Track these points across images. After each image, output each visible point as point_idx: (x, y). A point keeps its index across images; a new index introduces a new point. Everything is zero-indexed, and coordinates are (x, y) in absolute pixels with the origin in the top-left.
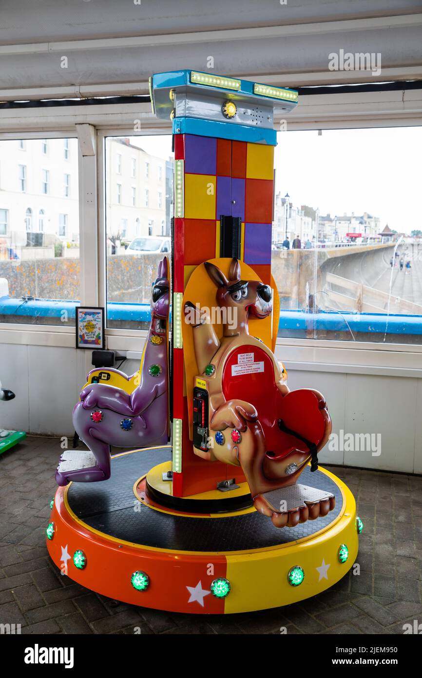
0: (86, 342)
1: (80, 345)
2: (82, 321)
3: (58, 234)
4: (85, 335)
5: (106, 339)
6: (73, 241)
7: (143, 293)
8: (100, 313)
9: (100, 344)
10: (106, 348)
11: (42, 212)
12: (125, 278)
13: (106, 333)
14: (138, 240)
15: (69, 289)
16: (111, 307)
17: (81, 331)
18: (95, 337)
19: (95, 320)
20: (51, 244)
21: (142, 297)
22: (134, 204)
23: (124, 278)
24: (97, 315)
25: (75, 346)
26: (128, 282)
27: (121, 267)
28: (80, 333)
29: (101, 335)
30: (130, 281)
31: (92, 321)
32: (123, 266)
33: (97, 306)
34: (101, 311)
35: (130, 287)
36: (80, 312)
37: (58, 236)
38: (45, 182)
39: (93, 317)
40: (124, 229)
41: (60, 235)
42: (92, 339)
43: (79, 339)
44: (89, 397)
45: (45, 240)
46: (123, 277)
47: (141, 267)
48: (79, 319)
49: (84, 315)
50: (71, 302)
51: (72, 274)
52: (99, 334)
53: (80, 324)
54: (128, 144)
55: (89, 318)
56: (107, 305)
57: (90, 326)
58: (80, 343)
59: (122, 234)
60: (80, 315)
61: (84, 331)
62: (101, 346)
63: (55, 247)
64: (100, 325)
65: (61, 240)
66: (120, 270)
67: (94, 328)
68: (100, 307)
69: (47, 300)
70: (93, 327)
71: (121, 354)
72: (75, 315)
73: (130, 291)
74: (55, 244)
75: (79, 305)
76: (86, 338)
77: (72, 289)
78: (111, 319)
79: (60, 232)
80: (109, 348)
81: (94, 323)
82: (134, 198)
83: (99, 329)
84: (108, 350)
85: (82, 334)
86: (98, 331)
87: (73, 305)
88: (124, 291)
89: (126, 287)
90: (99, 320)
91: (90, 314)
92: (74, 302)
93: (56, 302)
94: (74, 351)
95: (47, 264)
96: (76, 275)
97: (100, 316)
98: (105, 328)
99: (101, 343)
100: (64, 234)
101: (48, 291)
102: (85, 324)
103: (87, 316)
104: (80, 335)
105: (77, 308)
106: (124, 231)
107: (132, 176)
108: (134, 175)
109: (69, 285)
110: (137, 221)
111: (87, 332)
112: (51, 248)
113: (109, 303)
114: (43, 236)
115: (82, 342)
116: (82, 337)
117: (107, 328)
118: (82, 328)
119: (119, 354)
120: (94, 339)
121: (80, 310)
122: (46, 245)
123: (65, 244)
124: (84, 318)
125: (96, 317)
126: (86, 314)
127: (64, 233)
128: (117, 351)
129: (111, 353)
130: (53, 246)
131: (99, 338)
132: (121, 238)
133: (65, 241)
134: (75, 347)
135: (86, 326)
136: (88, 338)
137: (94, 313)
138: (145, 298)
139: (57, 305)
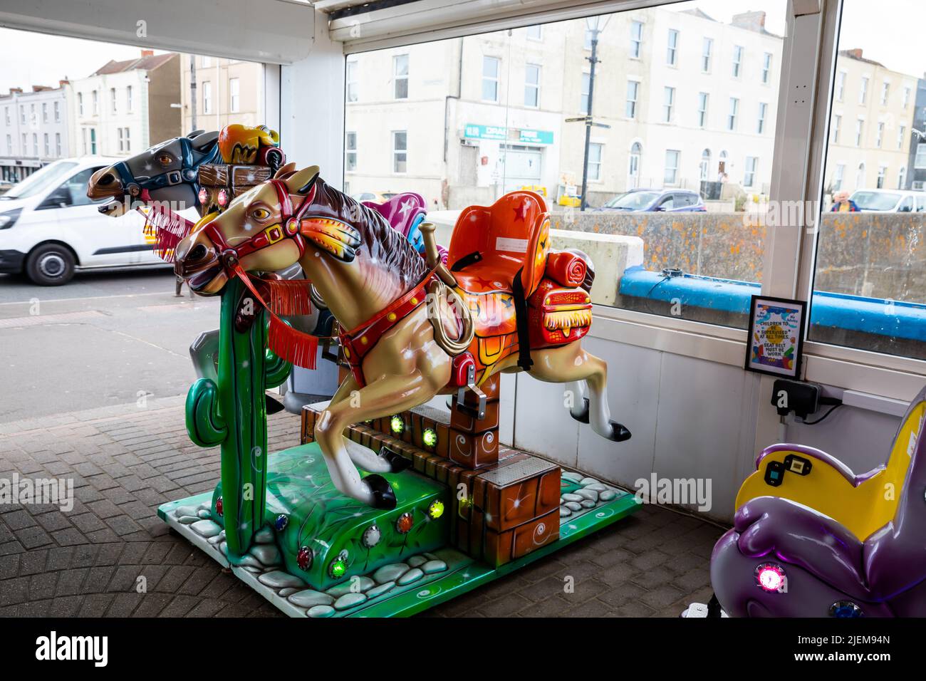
0: (763, 360)
1: (754, 365)
2: (762, 323)
3: (743, 183)
4: (764, 348)
5: (804, 360)
6: (763, 193)
7: (866, 274)
8: (797, 311)
9: (791, 369)
10: (802, 378)
11: (724, 154)
12: (839, 249)
13: (804, 350)
14: (860, 194)
15: (749, 259)
16: (820, 301)
17: (758, 340)
18: (782, 354)
19: (787, 324)
20: (731, 197)
21: (863, 280)
22: (858, 144)
23: (836, 248)
24: (792, 314)
25: (742, 364)
26: (843, 254)
27: (834, 232)
28: (755, 343)
29: (795, 353)
30: (845, 253)
31: (780, 324)
32: (836, 231)
33: (793, 298)
34: (799, 308)
35: (844, 262)
36: (760, 306)
37: (741, 186)
38: (732, 115)
39: (783, 318)
40: (839, 179)
41: (745, 186)
42: (776, 357)
43: (753, 353)
44: (757, 527)
45: (724, 192)
46: (834, 247)
47: (868, 234)
48: (756, 319)
49: (765, 312)
50: (744, 284)
51: (754, 237)
52: (792, 349)
53: (757, 328)
54: (858, 58)
55: (775, 318)
56: (814, 296)
57: (775, 333)
58: (753, 359)
59: (835, 186)
60: (758, 311)
61: (764, 341)
62: (792, 372)
63: (737, 201)
64: (795, 333)
65: (746, 192)
66: (831, 235)
67: (783, 337)
68: (798, 299)
69: (704, 279)
70: (782, 335)
71: (833, 393)
72: (748, 310)
73: (845, 268)
74: (736, 198)
75: (758, 292)
76: (766, 354)
77: (752, 260)
78: (818, 323)
79: (745, 181)
80: (808, 378)
81: (784, 328)
82: (859, 135)
83: (793, 341)
84: (806, 381)
85: (758, 345)
86: (791, 343)
87: (748, 291)
88: (834, 269)
89: (839, 262)
90: (794, 324)
91: (777, 311)
92: (751, 285)
93: (718, 284)
94: (742, 373)
95: (718, 222)
96: (761, 239)
97: (798, 316)
98: (805, 340)
99: (794, 367)
100: (751, 185)
101: (716, 261)
102: (766, 328)
103: (772, 314)
104: (755, 347)
105: (754, 298)
106: (840, 181)
107: (861, 104)
108: (863, 102)
109: (748, 255)
110: (860, 168)
111: (768, 342)
112: (731, 202)
113: (817, 294)
114: (722, 186)
115: (757, 359)
116: (759, 351)
117: (808, 339)
118: (759, 334)
119: (827, 392)
120: (780, 358)
121: (759, 302)
122: (724, 198)
123: (750, 197)
124: (765, 317)
125: (789, 317)
126: (770, 310)
127: (751, 182)
128: (824, 386)
129: (810, 388)
130: (734, 199)
131: (791, 357)
132: (833, 192)
133: (751, 193)
134: (744, 368)
135: (767, 332)
136: (769, 354)
137: (785, 311)
138: (868, 281)
139: (718, 289)
